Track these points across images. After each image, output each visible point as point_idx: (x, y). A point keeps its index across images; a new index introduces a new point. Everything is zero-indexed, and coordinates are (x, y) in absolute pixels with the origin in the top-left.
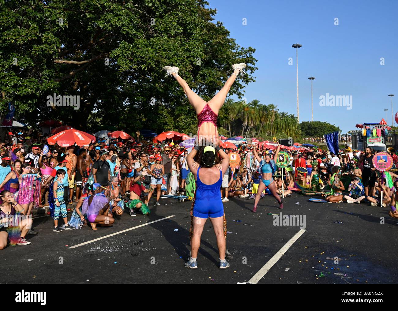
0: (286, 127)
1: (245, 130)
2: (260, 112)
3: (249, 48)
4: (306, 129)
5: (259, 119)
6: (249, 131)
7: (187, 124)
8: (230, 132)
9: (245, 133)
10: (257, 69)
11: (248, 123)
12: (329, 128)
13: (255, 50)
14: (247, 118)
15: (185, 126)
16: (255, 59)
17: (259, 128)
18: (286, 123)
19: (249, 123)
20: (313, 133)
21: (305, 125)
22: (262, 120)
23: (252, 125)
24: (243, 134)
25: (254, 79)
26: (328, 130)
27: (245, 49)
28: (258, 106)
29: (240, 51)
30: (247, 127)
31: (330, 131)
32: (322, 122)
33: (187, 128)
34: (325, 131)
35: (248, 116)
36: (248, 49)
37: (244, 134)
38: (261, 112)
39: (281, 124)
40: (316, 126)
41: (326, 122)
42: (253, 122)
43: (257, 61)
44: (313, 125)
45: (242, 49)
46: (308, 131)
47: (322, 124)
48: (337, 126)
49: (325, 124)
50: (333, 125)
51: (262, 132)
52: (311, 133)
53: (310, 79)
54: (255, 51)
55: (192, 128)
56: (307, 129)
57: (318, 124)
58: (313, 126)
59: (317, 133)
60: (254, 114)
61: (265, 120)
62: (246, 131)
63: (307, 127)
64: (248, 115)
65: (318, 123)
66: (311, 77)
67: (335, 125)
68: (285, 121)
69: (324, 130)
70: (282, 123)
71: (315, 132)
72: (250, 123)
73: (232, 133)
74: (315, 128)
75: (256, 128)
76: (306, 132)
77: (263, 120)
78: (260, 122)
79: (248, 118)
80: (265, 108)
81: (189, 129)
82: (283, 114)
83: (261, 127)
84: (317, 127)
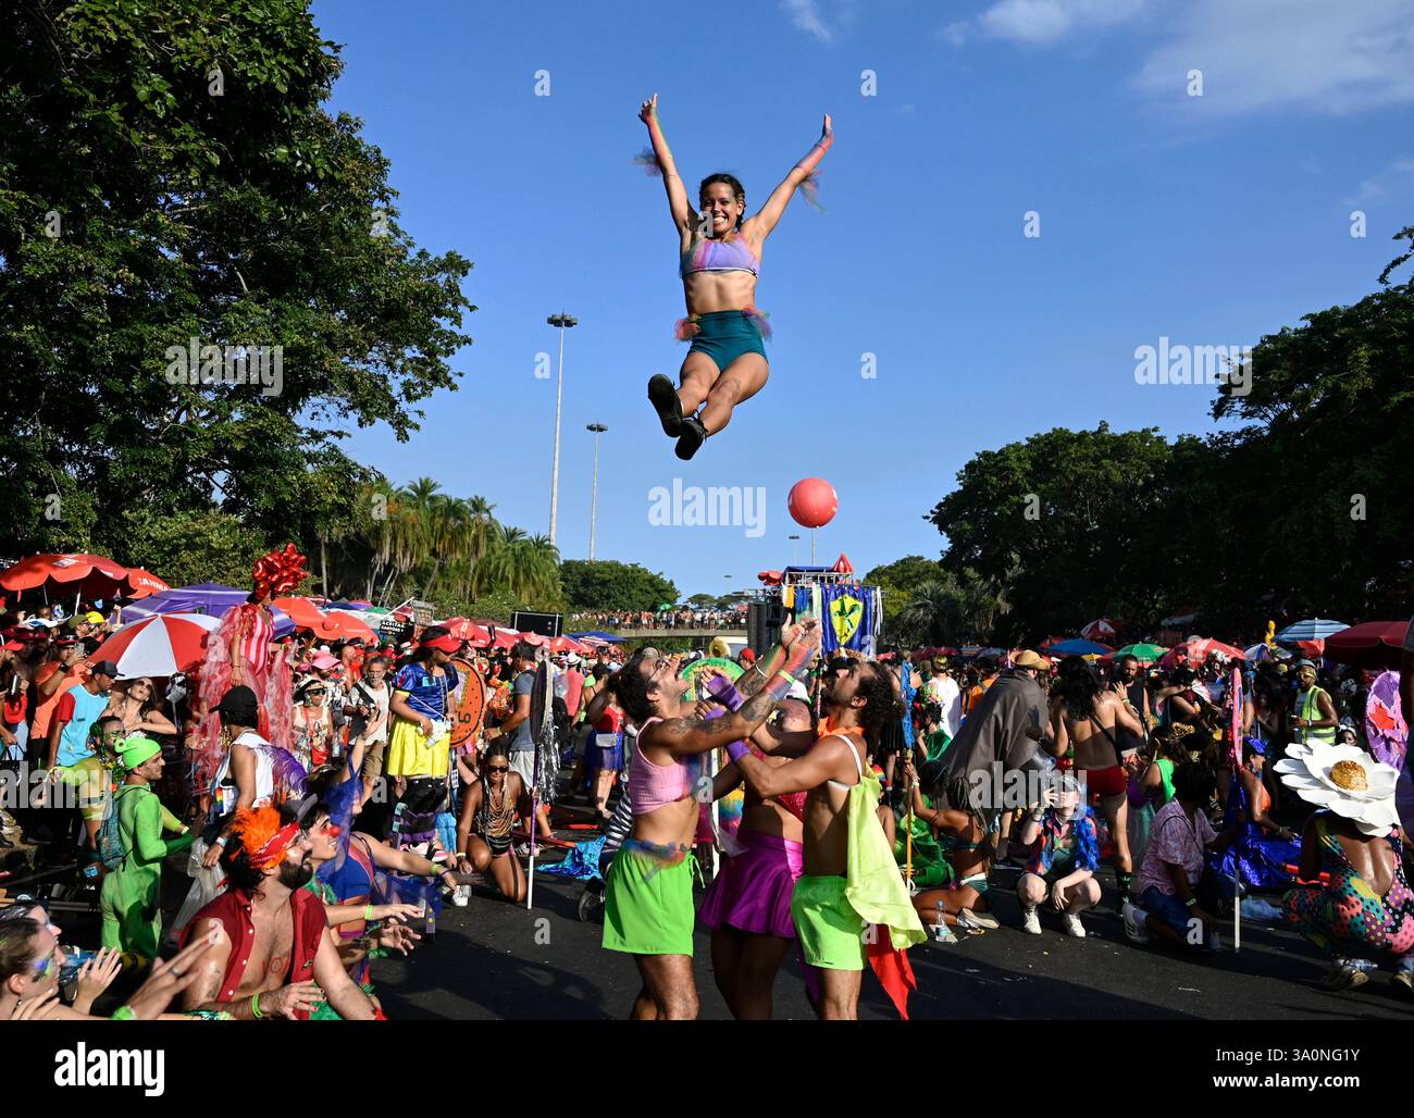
0: (517, 576)
1: (380, 581)
2: (437, 519)
3: (449, 255)
4: (574, 586)
5: (429, 543)
6: (392, 585)
7: (166, 549)
8: (325, 586)
9: (378, 588)
10: (467, 341)
11: (393, 556)
12: (646, 583)
13: (469, 266)
14: (388, 540)
15: (157, 556)
16: (465, 302)
17: (428, 573)
18: (516, 561)
19: (395, 554)
20: (596, 598)
21: (574, 570)
22: (440, 548)
23: (404, 564)
24: (369, 592)
25: (456, 380)
26: (641, 590)
27: (431, 258)
28: (432, 499)
29: (412, 261)
30: (388, 568)
31: (649, 593)
32: (623, 563)
33: (163, 565)
34: (634, 591)
35: (394, 532)
36: (443, 257)
37: (376, 593)
38: (439, 521)
39: (499, 563)
40: (607, 577)
41: (636, 565)
42: (408, 555)
43: (472, 308)
44: (599, 571)
45: (422, 254)
46: (582, 590)
47: (624, 570)
48: (667, 579)
49: (633, 572)
50: (655, 573)
51: (436, 588)
52: (591, 598)
53: (591, 428)
54: (469, 271)
55: (183, 565)
56: (579, 583)
57: (614, 568)
58: (597, 575)
59: (608, 597)
60: (414, 526)
61: (450, 548)
62: (382, 585)
63: (578, 579)
64: (393, 528)
65: (613, 566)
66: (594, 423)
67: (661, 573)
68: (514, 554)
69: (629, 591)
70: (502, 561)
71: (601, 595)
72: (399, 555)
73: (331, 589)
74: (604, 583)
75: (420, 575)
76: (574, 595)
77: (444, 547)
78: (434, 553)
79: (394, 539)
80: (453, 510)
81: (171, 566)
82: (512, 535)
83: (436, 571)
84: (609, 581)
